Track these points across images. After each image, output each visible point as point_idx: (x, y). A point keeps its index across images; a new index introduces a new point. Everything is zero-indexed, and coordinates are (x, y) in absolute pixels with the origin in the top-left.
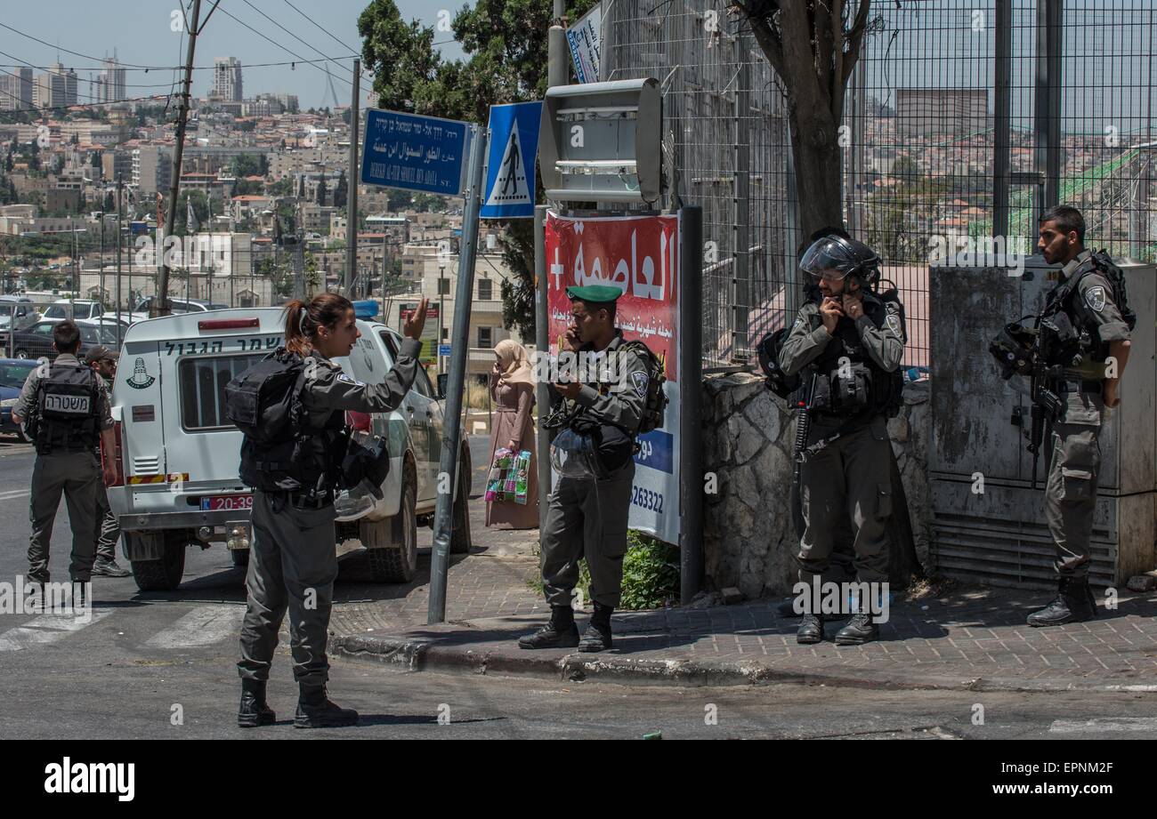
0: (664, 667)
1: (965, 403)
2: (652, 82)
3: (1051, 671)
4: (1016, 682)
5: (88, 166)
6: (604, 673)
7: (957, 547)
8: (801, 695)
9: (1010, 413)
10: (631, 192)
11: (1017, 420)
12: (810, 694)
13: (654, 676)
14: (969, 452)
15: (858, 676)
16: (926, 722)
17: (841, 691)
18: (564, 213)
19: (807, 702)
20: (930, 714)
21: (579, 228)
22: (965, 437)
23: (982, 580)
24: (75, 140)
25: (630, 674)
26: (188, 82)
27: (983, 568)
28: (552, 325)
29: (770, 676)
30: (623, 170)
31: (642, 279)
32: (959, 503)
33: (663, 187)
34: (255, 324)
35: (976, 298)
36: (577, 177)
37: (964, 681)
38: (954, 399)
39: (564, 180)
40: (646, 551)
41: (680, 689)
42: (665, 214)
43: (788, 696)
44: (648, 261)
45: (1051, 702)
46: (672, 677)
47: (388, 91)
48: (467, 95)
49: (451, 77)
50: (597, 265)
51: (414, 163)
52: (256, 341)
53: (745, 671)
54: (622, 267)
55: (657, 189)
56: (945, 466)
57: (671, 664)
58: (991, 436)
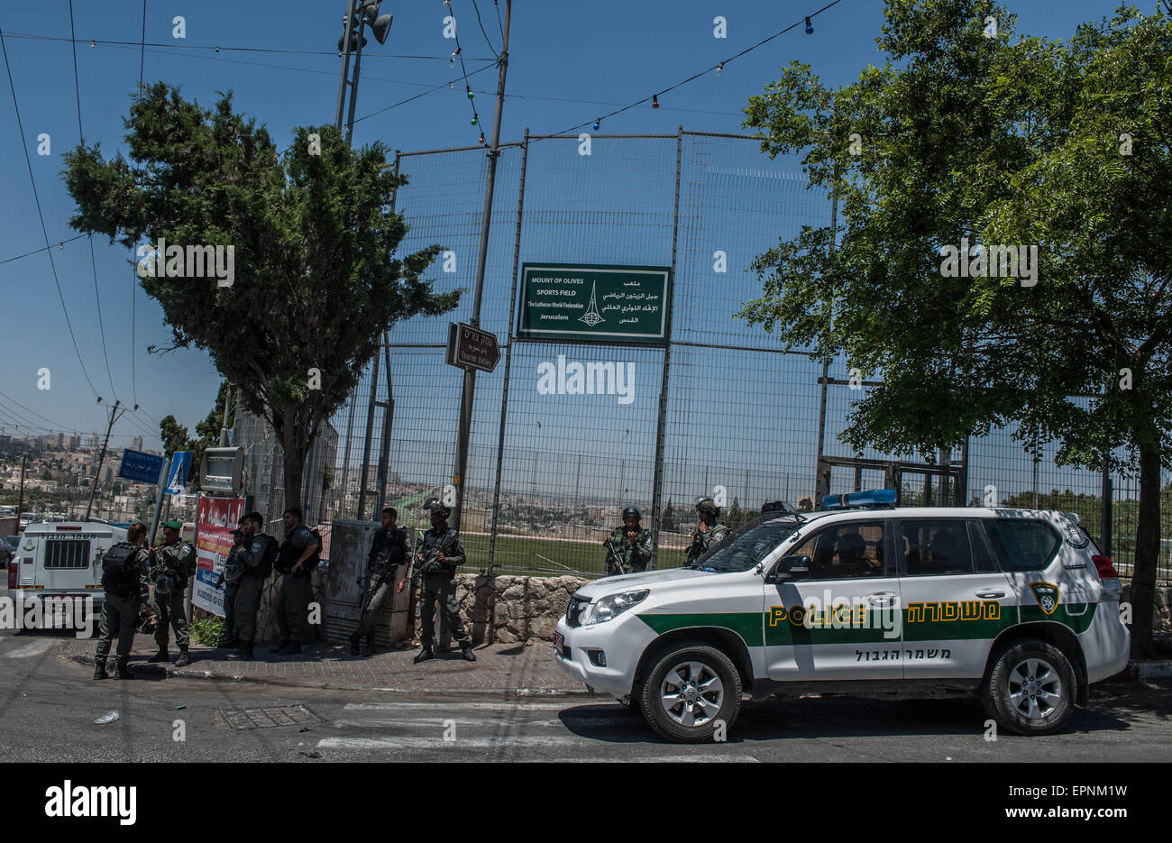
0: (204, 674)
1: (340, 575)
2: (241, 449)
3: (355, 681)
4: (340, 685)
5: (81, 469)
6: (181, 676)
7: (334, 629)
8: (255, 688)
9: (356, 580)
10: (230, 488)
11: (359, 582)
12: (259, 688)
13: (200, 678)
14: (340, 593)
15: (278, 681)
16: (297, 702)
17: (272, 687)
18: (207, 495)
19: (258, 691)
20: (301, 699)
21: (212, 501)
22: (340, 588)
23: (341, 642)
24: (77, 460)
25: (190, 677)
26: (107, 441)
27: (342, 637)
28: (199, 536)
29: (246, 679)
30: (228, 480)
31: (231, 522)
32: (335, 612)
33: (241, 487)
34: (80, 529)
35: (348, 536)
36: (213, 482)
37: (320, 684)
38: (337, 572)
39: (208, 483)
40: (222, 624)
41: (208, 684)
42: (241, 498)
43: (250, 688)
44: (233, 515)
45: (350, 695)
46: (207, 678)
47: (168, 448)
48: (197, 452)
49: (192, 445)
50: (216, 515)
51: (143, 471)
52: (79, 535)
53: (236, 677)
54: (224, 516)
55: (238, 488)
56: (332, 598)
57: (207, 673)
58: (349, 587)
